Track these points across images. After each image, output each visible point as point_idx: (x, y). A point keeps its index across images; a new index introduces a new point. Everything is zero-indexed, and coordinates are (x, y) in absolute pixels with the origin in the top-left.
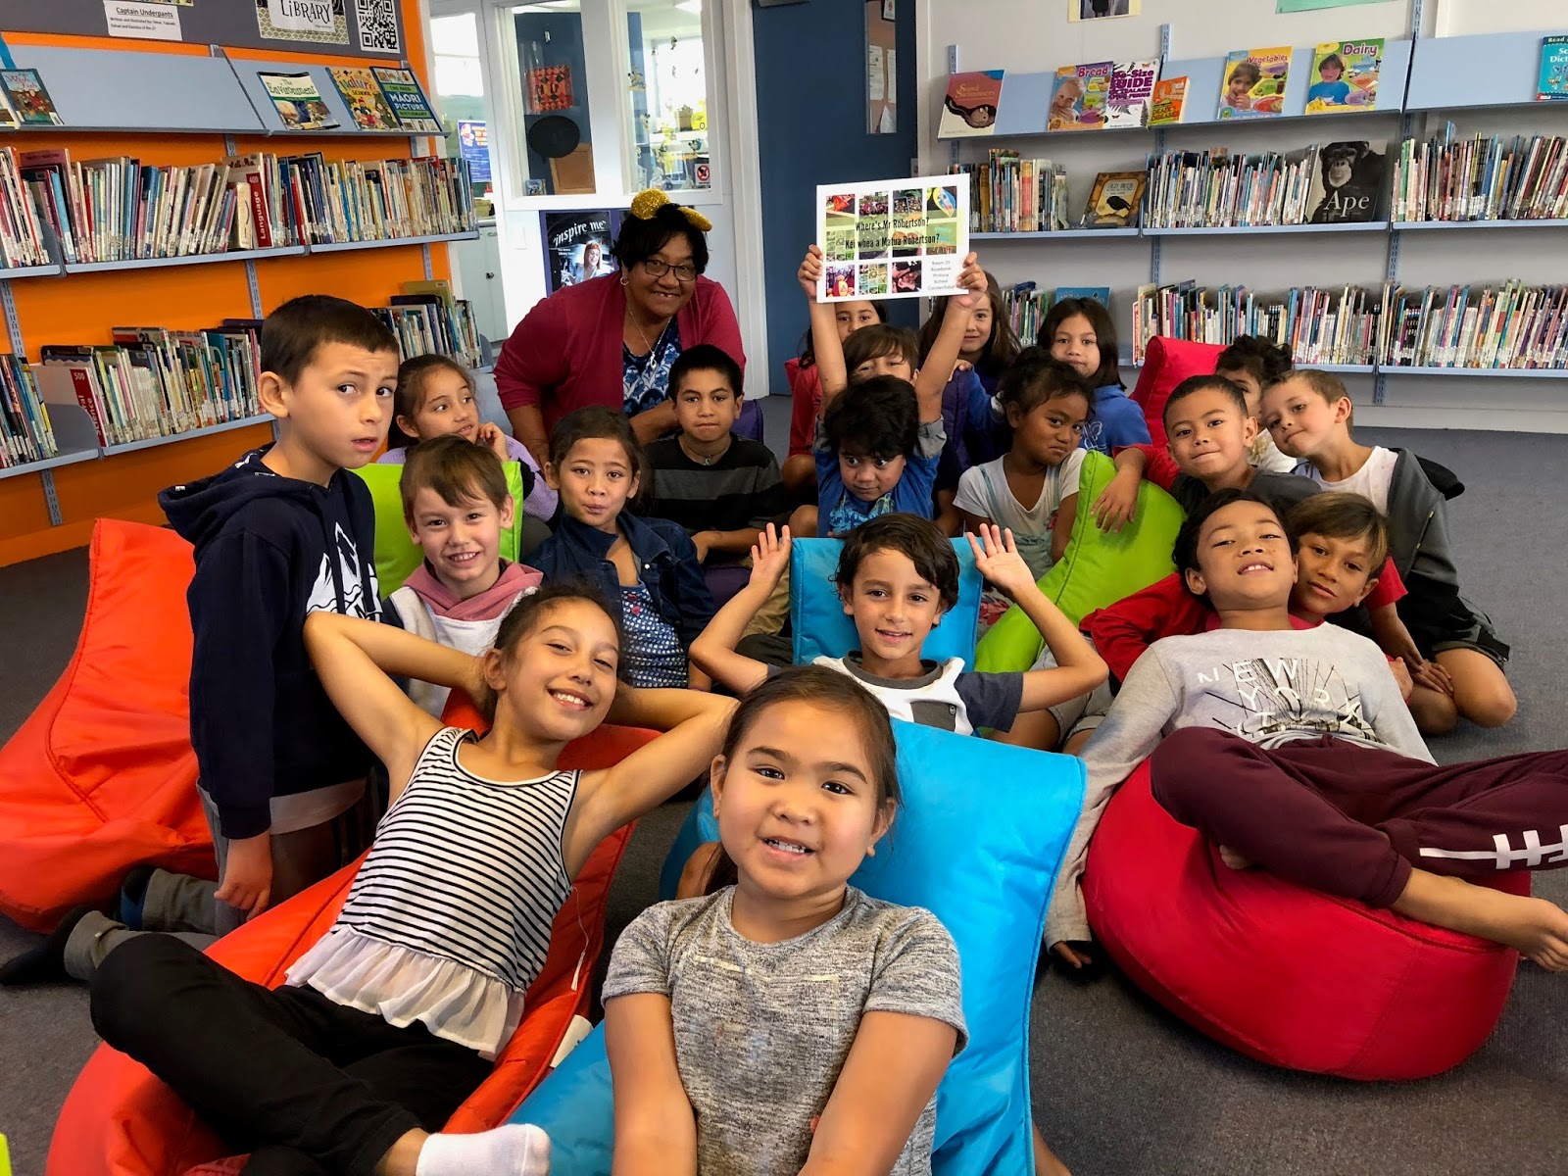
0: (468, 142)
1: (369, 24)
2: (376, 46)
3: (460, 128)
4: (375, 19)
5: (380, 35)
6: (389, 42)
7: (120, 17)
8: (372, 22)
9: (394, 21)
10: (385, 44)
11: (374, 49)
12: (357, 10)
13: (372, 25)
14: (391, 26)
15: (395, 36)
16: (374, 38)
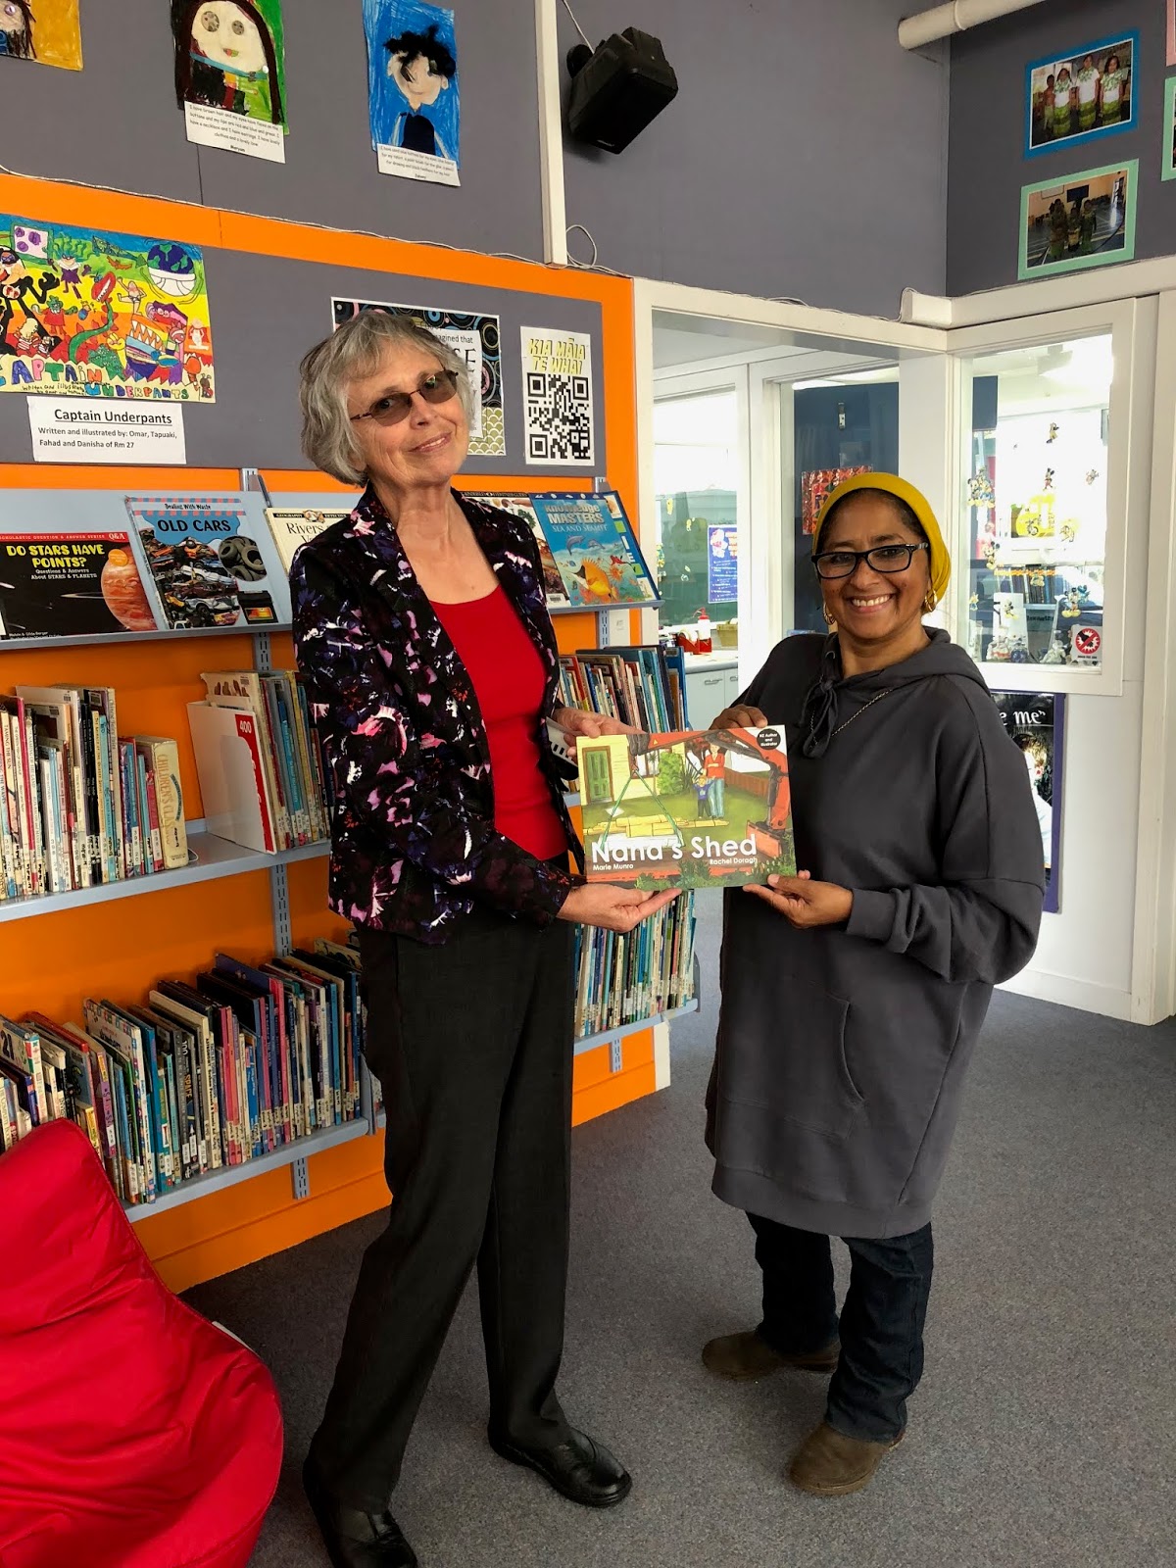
0: (719, 553)
1: (543, 419)
2: (553, 455)
3: (711, 535)
4: (556, 413)
5: (562, 437)
6: (576, 447)
7: (60, 426)
8: (550, 416)
9: (589, 413)
10: (569, 453)
11: (548, 461)
12: (526, 397)
13: (549, 421)
14: (582, 421)
15: (588, 438)
16: (550, 443)
